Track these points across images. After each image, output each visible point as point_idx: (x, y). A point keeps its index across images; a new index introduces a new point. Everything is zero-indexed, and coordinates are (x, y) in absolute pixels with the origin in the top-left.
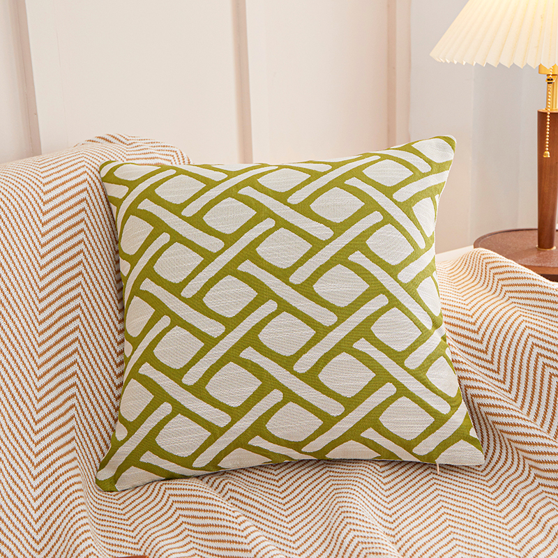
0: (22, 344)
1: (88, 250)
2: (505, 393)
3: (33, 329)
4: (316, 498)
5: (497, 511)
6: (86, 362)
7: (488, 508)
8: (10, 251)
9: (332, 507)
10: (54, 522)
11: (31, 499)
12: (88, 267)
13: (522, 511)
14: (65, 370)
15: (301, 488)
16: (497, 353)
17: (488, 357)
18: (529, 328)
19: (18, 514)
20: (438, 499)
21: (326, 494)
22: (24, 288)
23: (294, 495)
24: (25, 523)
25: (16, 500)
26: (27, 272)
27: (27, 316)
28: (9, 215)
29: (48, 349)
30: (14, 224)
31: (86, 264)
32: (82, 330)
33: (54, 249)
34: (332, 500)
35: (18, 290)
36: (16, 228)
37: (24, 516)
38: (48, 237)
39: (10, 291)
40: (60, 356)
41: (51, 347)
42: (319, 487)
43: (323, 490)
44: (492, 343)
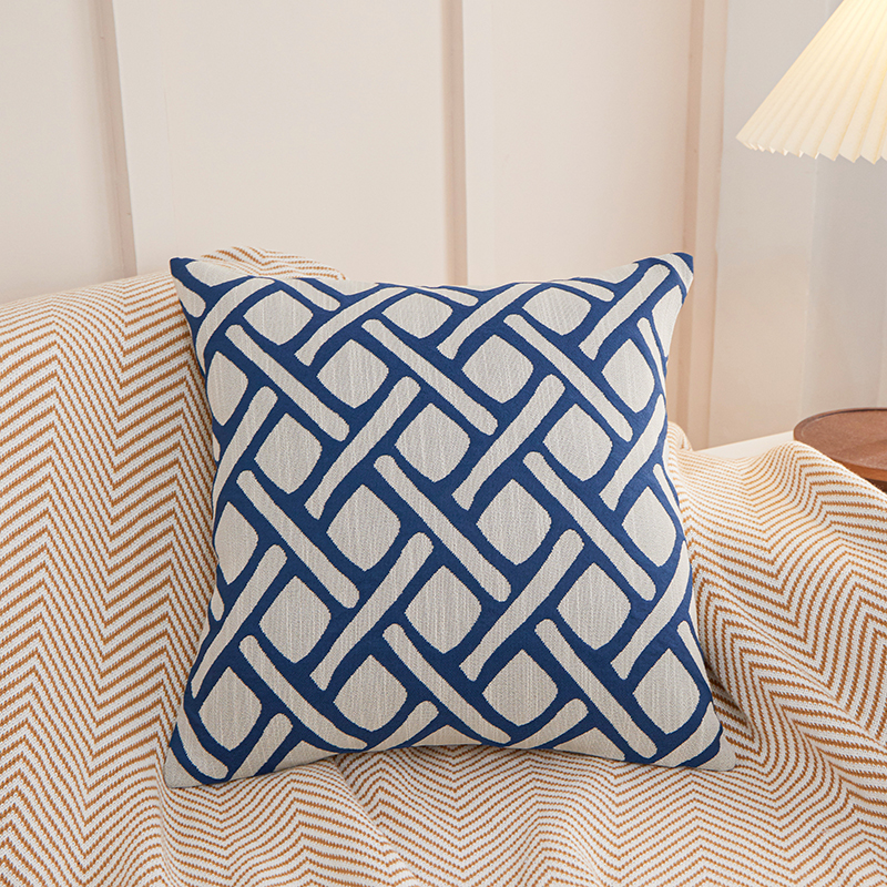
0: (83, 569)
1: (189, 427)
2: (814, 674)
3: (101, 546)
4: (508, 822)
5: (785, 859)
6: (182, 598)
7: (772, 853)
8: (69, 426)
9: (530, 839)
10: (111, 842)
11: (81, 805)
12: (187, 452)
13: (823, 862)
14: (150, 610)
15: (489, 804)
16: (804, 610)
17: (791, 616)
18: (856, 573)
19: (60, 825)
20: (696, 834)
21: (526, 817)
22: (88, 483)
23: (476, 814)
24: (69, 840)
25: (59, 804)
26: (95, 458)
27: (91, 527)
28: (69, 370)
29: (124, 579)
30: (77, 385)
31: (185, 448)
32: (178, 549)
33: (137, 423)
34: (533, 827)
35: (79, 485)
36: (79, 390)
37: (69, 828)
38: (129, 405)
39: (66, 487)
40: (143, 590)
41: (128, 575)
42: (517, 804)
43: (521, 811)
44: (798, 594)
